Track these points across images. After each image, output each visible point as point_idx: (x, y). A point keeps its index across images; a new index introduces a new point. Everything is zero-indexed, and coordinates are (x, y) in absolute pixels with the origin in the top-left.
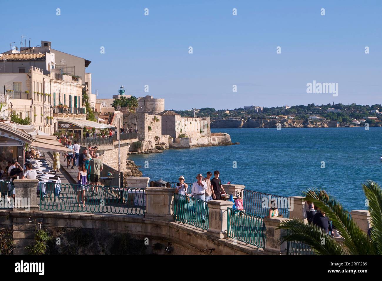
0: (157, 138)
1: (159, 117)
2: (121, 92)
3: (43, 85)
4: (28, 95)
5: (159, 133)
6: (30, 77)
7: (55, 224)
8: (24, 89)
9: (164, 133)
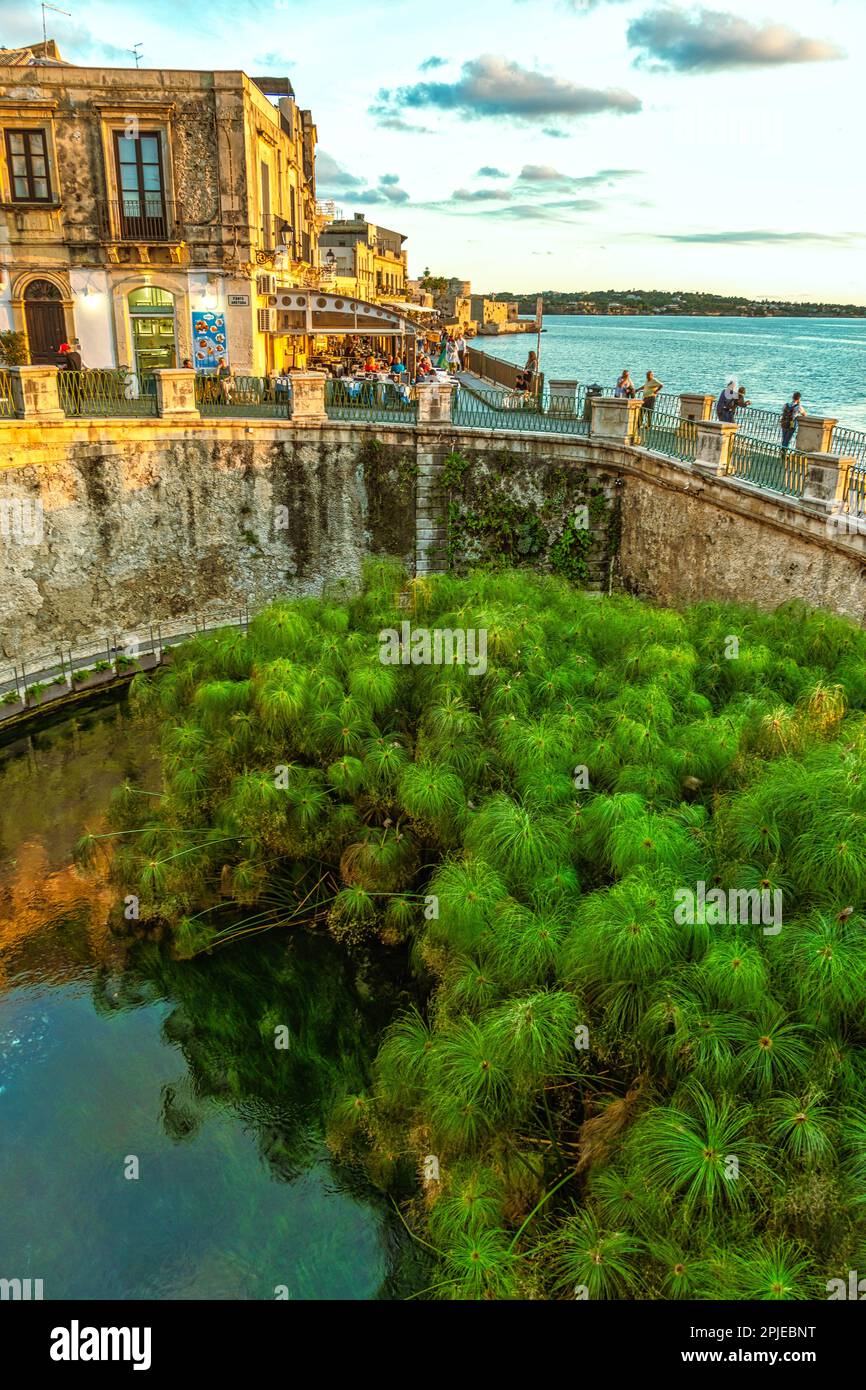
0: (466, 323)
1: (469, 301)
2: (427, 273)
3: (367, 260)
4: (353, 273)
5: (468, 320)
6: (355, 252)
7: (473, 445)
8: (348, 264)
9: (472, 319)
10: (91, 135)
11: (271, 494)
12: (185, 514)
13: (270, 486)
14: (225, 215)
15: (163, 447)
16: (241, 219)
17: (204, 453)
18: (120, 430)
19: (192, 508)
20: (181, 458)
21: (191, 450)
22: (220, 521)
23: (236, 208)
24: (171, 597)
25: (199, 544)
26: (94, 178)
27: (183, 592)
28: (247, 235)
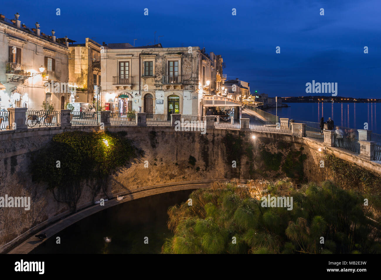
10: (163, 62)
11: (199, 147)
12: (175, 151)
13: (199, 145)
14: (193, 78)
15: (171, 134)
16: (197, 79)
17: (182, 135)
18: (160, 129)
19: (177, 150)
20: (176, 136)
21: (178, 134)
22: (185, 154)
23: (196, 76)
24: (170, 174)
25: (179, 160)
26: (163, 71)
27: (173, 173)
28: (198, 82)
